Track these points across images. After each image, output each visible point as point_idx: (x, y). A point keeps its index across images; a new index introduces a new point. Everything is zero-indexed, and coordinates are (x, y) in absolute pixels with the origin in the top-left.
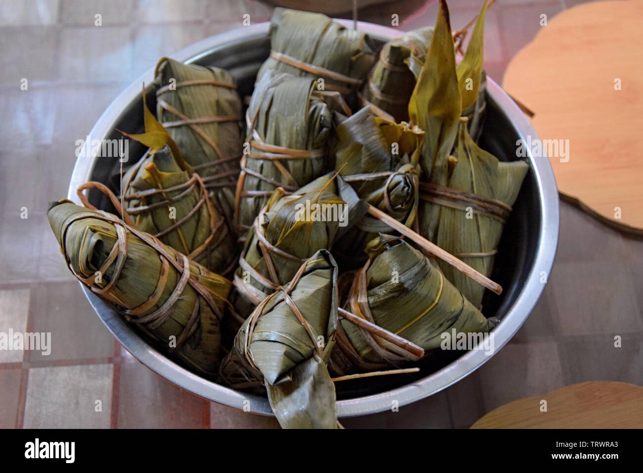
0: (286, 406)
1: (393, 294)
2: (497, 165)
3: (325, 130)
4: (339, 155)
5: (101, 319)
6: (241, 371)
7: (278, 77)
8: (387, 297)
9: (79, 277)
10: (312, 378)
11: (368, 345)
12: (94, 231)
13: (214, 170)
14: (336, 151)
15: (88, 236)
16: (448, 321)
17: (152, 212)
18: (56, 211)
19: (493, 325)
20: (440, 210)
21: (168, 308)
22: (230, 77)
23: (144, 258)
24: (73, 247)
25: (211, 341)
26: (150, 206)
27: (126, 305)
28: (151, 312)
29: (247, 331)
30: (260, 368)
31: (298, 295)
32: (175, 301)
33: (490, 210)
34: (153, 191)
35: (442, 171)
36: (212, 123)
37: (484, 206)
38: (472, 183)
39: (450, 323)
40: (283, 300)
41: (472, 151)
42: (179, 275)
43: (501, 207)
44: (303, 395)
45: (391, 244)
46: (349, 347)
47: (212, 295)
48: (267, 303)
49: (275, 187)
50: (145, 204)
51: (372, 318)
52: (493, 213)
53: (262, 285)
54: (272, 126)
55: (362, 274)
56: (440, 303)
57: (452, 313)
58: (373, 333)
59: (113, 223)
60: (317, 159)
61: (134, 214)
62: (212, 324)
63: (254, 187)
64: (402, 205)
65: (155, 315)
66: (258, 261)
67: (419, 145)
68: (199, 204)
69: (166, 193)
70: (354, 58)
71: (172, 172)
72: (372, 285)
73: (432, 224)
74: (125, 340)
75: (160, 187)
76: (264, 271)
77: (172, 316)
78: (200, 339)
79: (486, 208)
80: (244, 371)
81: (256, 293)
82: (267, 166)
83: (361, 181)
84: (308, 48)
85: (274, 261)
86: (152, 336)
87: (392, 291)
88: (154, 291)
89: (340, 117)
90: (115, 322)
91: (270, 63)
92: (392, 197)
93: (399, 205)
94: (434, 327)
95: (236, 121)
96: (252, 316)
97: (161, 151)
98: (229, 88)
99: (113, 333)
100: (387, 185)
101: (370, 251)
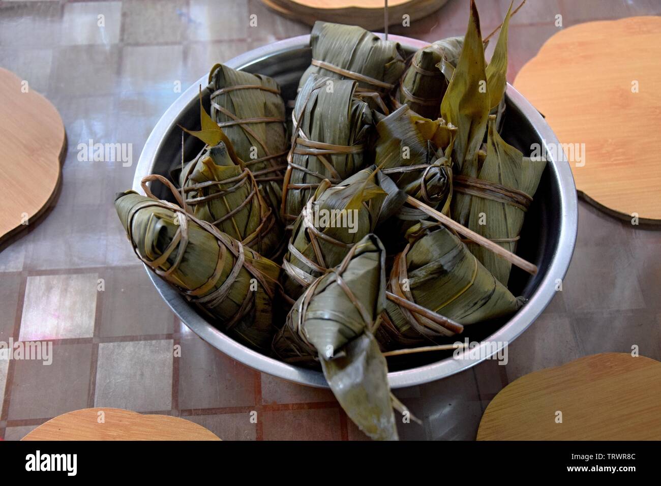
0: (341, 380)
1: (434, 276)
2: (522, 159)
3: (366, 126)
4: (378, 150)
5: (164, 299)
6: (292, 346)
7: (321, 80)
8: (427, 278)
9: (145, 260)
10: (364, 353)
11: (407, 323)
12: (159, 218)
13: (262, 165)
14: (376, 147)
15: (153, 223)
16: (481, 301)
17: (208, 202)
18: (122, 200)
19: (522, 304)
20: (471, 199)
21: (226, 289)
22: (275, 83)
23: (204, 243)
24: (140, 234)
25: (265, 320)
26: (207, 197)
27: (187, 287)
28: (210, 293)
29: (300, 310)
30: (314, 344)
31: (348, 276)
32: (232, 282)
33: (516, 200)
34: (210, 183)
35: (472, 164)
36: (261, 123)
37: (510, 195)
38: (500, 175)
39: (483, 301)
40: (335, 281)
41: (499, 146)
42: (235, 259)
43: (525, 197)
44: (357, 369)
45: (432, 229)
46: (390, 325)
47: (265, 277)
48: (318, 284)
49: (320, 180)
50: (202, 195)
51: (412, 298)
52: (517, 202)
53: (310, 268)
54: (316, 123)
55: (403, 258)
56: (475, 284)
57: (486, 292)
58: (412, 311)
59: (175, 211)
60: (358, 154)
61: (192, 205)
62: (265, 304)
63: (300, 180)
64: (438, 194)
65: (213, 295)
66: (307, 246)
67: (452, 141)
68: (251, 195)
69: (221, 184)
70: (387, 65)
71: (227, 166)
72: (412, 267)
73: (464, 212)
74: (187, 318)
75: (217, 180)
76: (312, 255)
77: (229, 297)
78: (254, 317)
79: (512, 197)
80: (295, 347)
81: (304, 276)
82: (313, 160)
83: (399, 173)
84: (346, 56)
85: (321, 246)
86: (210, 314)
87: (432, 272)
88: (213, 273)
89: (380, 115)
90: (178, 302)
91: (311, 70)
92: (428, 188)
93: (435, 194)
94: (469, 306)
95: (281, 122)
96: (305, 296)
97: (217, 147)
98: (275, 93)
99: (175, 312)
100: (424, 176)
101: (410, 236)
